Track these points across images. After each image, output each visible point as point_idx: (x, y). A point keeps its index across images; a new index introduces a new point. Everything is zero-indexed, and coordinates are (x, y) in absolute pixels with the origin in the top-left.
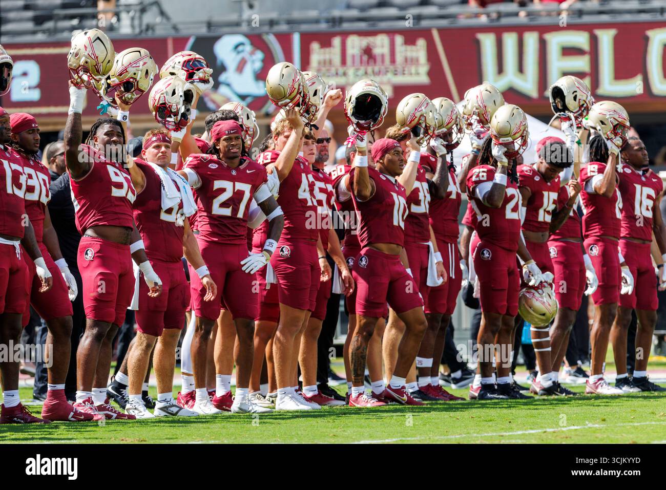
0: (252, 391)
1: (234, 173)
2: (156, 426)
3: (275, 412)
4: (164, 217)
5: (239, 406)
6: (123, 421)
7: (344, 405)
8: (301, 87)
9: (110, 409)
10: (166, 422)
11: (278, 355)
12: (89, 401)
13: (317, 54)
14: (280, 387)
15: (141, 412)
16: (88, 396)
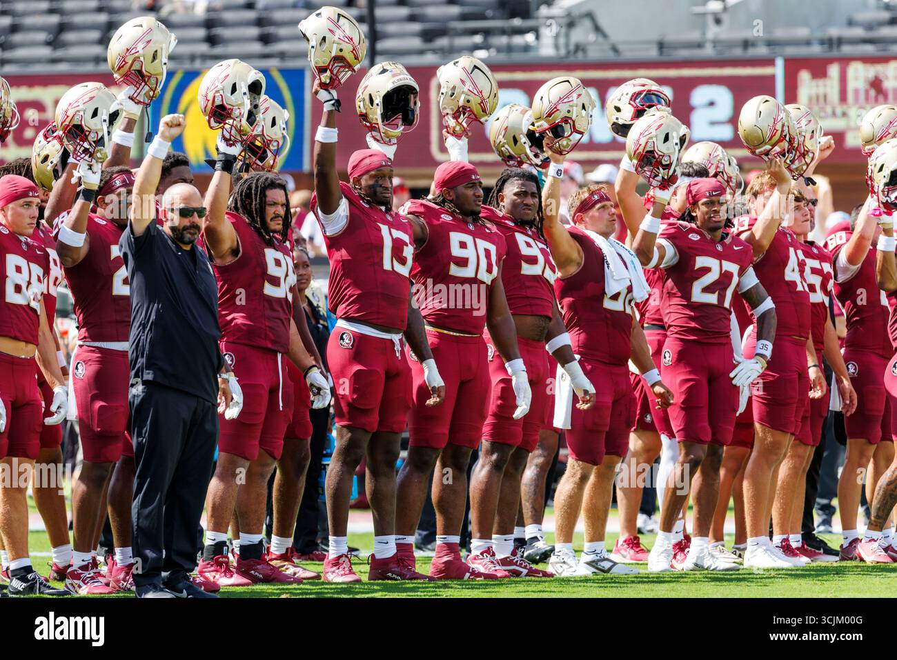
0: (713, 541)
1: (719, 248)
2: (580, 586)
3: (743, 569)
4: (608, 304)
5: (694, 561)
6: (536, 579)
7: (836, 562)
8: (786, 129)
9: (518, 564)
10: (593, 581)
11: (750, 492)
12: (489, 551)
13: (807, 84)
14: (752, 536)
15: (571, 567)
16: (488, 545)
